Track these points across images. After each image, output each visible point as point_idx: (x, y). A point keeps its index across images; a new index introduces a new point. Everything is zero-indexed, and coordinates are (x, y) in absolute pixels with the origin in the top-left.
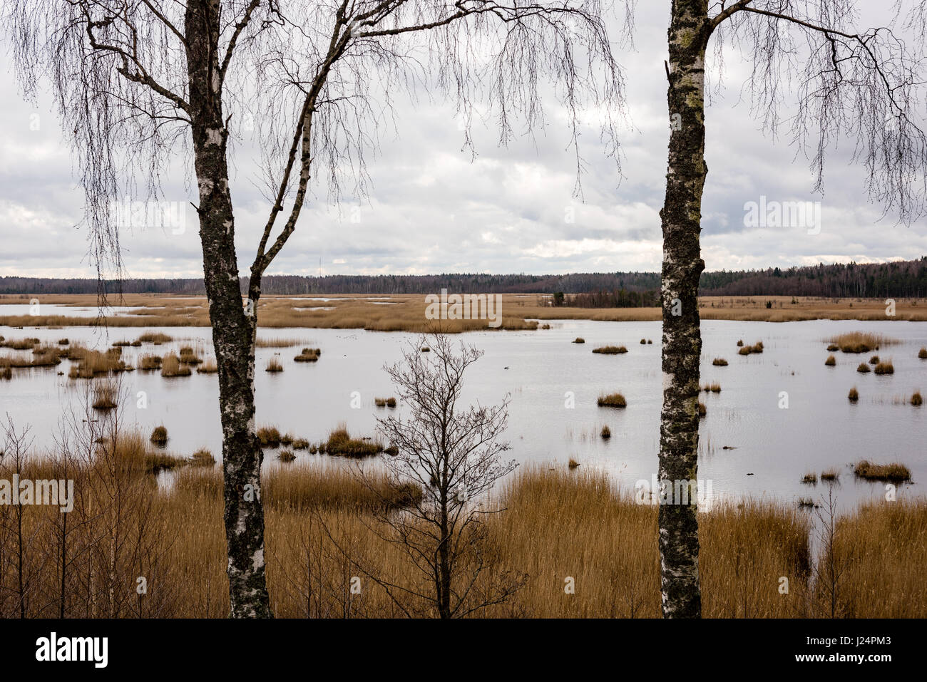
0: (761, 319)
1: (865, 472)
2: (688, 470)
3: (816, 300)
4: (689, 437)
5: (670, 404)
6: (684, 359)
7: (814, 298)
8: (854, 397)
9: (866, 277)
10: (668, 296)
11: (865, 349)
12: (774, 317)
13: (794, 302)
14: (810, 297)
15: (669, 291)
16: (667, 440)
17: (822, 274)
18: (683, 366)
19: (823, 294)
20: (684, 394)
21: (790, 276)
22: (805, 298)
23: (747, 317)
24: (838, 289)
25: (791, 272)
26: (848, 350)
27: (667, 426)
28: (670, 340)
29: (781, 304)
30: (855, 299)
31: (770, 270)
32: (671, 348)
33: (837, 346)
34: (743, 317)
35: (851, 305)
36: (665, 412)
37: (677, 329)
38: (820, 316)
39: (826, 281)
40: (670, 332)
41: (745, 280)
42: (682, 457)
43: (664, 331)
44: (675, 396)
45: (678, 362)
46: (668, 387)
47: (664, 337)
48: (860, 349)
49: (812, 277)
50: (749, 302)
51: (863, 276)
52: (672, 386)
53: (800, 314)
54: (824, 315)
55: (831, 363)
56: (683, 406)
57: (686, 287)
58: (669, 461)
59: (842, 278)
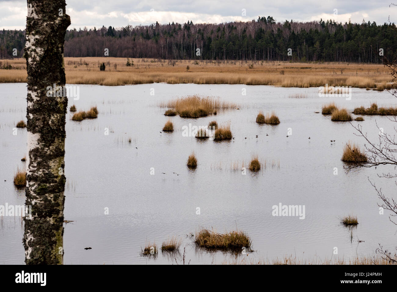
0: (94, 83)
1: (205, 242)
2: (55, 232)
3: (152, 62)
4: (56, 198)
5: (35, 165)
6: (50, 118)
7: (150, 60)
8: (192, 165)
9: (203, 39)
10: (33, 53)
11: (203, 114)
12: (109, 80)
13: (128, 64)
14: (146, 59)
15: (34, 47)
16: (33, 203)
17: (158, 35)
18: (49, 125)
19: (159, 55)
20: (50, 155)
21: (125, 35)
22: (141, 59)
23: (79, 80)
24: (175, 51)
25: (125, 32)
26: (186, 115)
27: (33, 188)
28: (35, 99)
29: (116, 66)
30: (192, 61)
31: (103, 29)
32: (37, 107)
33: (174, 110)
34: (75, 80)
35: (188, 68)
36: (30, 174)
37: (43, 87)
38: (157, 79)
39: (162, 42)
40: (35, 90)
41: (77, 39)
42: (48, 219)
43: (29, 89)
44: (41, 156)
45: (44, 122)
46: (33, 147)
47: (29, 95)
48: (199, 114)
49: (148, 37)
50: (81, 64)
51: (200, 36)
52: (38, 146)
53: (135, 77)
54: (160, 78)
55: (169, 129)
56: (49, 167)
57: (52, 44)
58: (36, 223)
59: (179, 38)
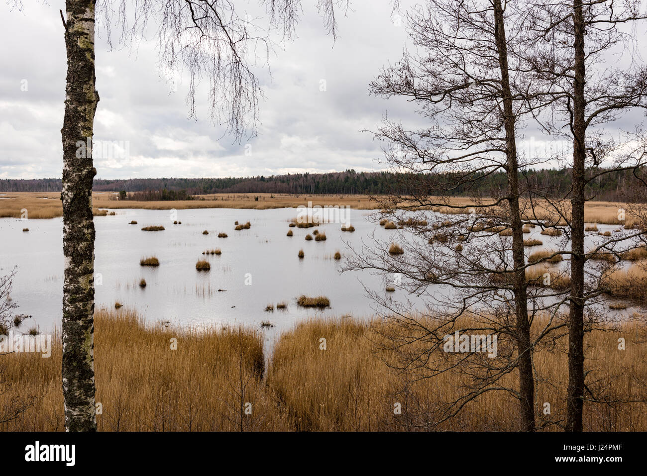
0: (251, 208)
1: (303, 302)
3: (285, 195)
7: (284, 194)
8: (301, 256)
9: (314, 182)
11: (311, 225)
12: (259, 206)
13: (272, 197)
14: (282, 194)
17: (289, 180)
19: (289, 192)
21: (270, 181)
22: (279, 194)
23: (242, 206)
24: (299, 189)
25: (271, 179)
26: (301, 226)
29: (264, 198)
30: (308, 195)
31: (258, 177)
33: (294, 223)
34: (239, 207)
35: (305, 199)
38: (287, 205)
39: (291, 184)
41: (243, 183)
48: (308, 226)
49: (283, 182)
50: (245, 197)
51: (313, 181)
53: (274, 205)
54: (289, 205)
55: (290, 234)
59: (301, 182)
